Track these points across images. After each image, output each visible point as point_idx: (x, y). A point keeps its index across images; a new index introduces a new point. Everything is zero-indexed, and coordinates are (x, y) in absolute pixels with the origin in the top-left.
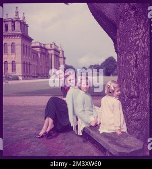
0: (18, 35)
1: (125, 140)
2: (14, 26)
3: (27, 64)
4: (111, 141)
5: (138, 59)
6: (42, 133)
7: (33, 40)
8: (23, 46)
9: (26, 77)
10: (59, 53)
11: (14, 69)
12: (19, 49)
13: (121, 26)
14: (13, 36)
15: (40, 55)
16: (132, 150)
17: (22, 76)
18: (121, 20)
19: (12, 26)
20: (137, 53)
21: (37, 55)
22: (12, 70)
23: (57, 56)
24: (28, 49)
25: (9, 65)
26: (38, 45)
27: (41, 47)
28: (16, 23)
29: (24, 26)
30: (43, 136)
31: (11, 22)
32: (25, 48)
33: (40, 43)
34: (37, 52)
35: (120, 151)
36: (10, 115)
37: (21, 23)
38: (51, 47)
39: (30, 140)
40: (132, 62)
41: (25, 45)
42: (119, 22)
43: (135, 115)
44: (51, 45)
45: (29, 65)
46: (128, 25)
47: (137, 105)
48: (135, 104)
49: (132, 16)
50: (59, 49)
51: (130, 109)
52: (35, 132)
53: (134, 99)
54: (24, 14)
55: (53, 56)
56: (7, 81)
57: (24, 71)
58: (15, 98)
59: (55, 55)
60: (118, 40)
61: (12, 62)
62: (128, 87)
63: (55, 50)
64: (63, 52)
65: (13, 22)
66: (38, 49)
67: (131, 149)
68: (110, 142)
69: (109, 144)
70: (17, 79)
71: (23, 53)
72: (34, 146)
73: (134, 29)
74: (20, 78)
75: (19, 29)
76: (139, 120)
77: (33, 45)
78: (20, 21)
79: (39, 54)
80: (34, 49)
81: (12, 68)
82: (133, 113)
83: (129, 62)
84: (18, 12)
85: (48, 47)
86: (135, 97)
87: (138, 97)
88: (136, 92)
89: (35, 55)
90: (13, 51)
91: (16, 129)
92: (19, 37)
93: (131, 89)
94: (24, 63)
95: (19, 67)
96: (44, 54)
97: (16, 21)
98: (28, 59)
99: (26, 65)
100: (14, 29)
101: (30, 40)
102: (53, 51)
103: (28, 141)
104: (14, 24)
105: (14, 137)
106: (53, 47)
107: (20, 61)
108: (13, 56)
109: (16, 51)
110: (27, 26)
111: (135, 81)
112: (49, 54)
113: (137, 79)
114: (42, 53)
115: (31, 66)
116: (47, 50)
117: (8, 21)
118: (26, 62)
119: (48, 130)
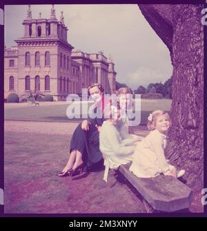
0: (53, 42)
1: (167, 185)
2: (49, 30)
3: (64, 80)
4: (148, 184)
5: (200, 74)
6: (65, 170)
7: (73, 48)
8: (60, 56)
9: (63, 98)
10: (108, 66)
11: (47, 87)
12: (54, 60)
13: (179, 29)
14: (47, 42)
15: (83, 69)
16: (173, 199)
17: (58, 96)
18: (179, 20)
19: (46, 29)
20: (198, 66)
21: (79, 68)
22: (46, 87)
23: (105, 71)
24: (66, 60)
25: (41, 80)
26: (80, 54)
27: (83, 58)
28: (52, 25)
29: (62, 28)
30: (66, 175)
31: (45, 24)
32: (63, 59)
33: (82, 53)
34: (79, 64)
35: (157, 199)
36: (32, 145)
37: (58, 25)
38: (97, 58)
39: (49, 179)
40: (191, 78)
41: (63, 55)
42: (176, 23)
43: (192, 152)
44: (97, 55)
45: (68, 81)
46: (187, 27)
47: (195, 139)
48: (193, 138)
49: (194, 14)
50: (108, 61)
51: (186, 144)
52: (58, 168)
53: (192, 131)
54: (62, 13)
55: (99, 71)
56: (37, 102)
57: (61, 90)
58: (44, 124)
59: (102, 69)
60: (175, 48)
61: (46, 77)
62: (185, 113)
63: (102, 62)
64: (113, 64)
65: (48, 24)
66: (80, 61)
67: (172, 196)
68: (146, 186)
69: (145, 189)
70: (52, 100)
71: (60, 65)
72: (53, 187)
73: (195, 33)
74: (55, 98)
75: (56, 33)
76: (196, 159)
77: (73, 55)
78: (57, 23)
79: (81, 68)
80: (75, 60)
81: (46, 85)
82: (189, 150)
83: (186, 78)
84: (54, 11)
85: (93, 58)
86: (194, 128)
87: (197, 128)
88: (194, 121)
89: (76, 69)
90: (47, 63)
91: (34, 164)
92: (54, 45)
93: (188, 117)
94: (60, 79)
95: (54, 84)
96: (88, 67)
97: (52, 22)
98: (67, 74)
99: (63, 82)
100: (49, 34)
101: (69, 48)
102: (99, 63)
103: (47, 180)
104: (50, 27)
105: (31, 173)
106: (100, 58)
107: (56, 76)
108: (47, 69)
109: (51, 63)
110: (66, 29)
111: (195, 105)
112: (93, 68)
113: (196, 103)
114: (84, 66)
115: (70, 83)
116: (91, 62)
117: (41, 23)
118: (63, 78)
119: (74, 168)
